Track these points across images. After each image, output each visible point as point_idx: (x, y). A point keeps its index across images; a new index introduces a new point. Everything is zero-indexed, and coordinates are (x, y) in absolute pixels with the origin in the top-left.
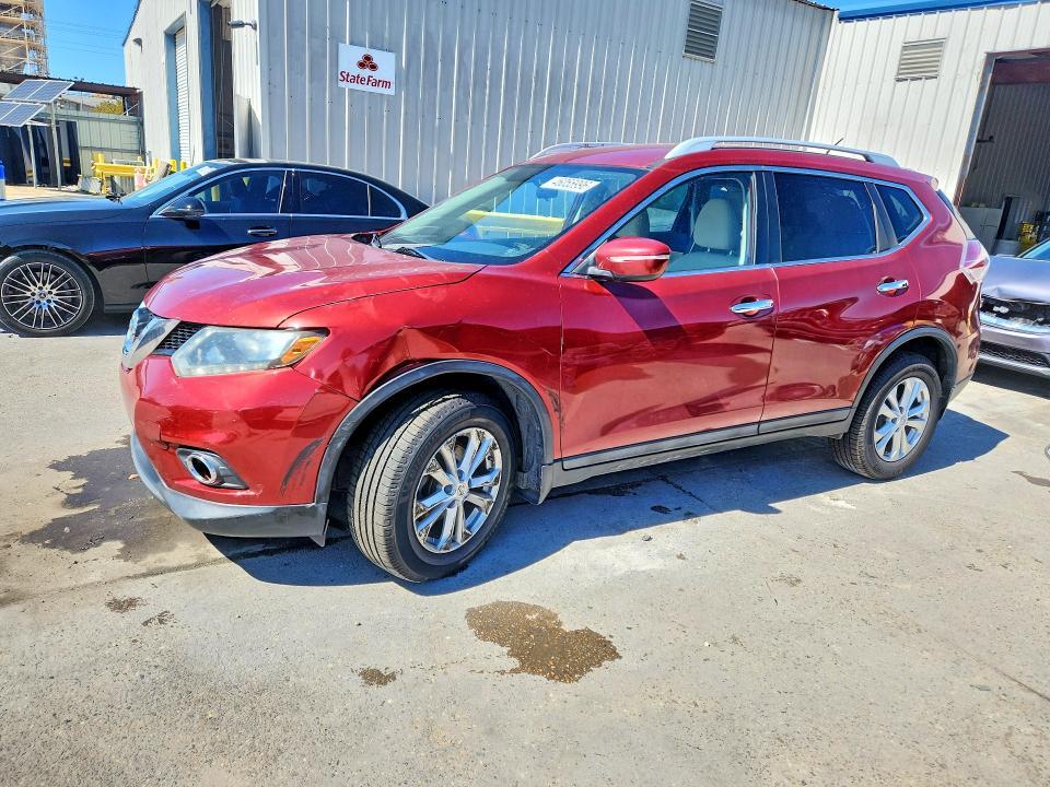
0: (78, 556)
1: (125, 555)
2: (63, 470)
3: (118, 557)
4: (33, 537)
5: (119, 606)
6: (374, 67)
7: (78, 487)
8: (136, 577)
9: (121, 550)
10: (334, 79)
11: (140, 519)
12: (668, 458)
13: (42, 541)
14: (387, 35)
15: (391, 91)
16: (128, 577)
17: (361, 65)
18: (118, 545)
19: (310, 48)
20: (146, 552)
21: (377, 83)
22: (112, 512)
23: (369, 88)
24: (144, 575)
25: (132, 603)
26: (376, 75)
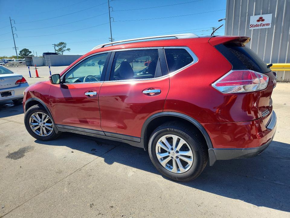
6: (263, 20)
10: (248, 28)
12: (77, 132)
14: (269, 8)
15: (270, 26)
17: (258, 21)
19: (241, 20)
21: (264, 25)
23: (261, 27)
26: (264, 23)
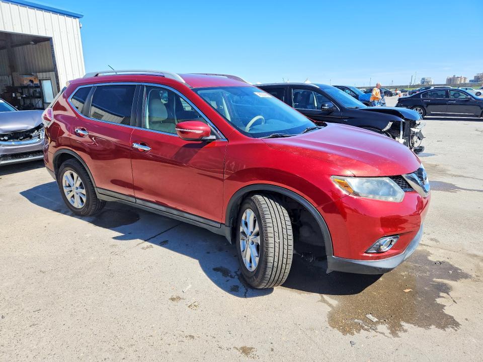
0: (447, 260)
1: (429, 254)
2: (450, 316)
3: (431, 254)
4: (466, 276)
5: (436, 241)
7: (443, 297)
8: (427, 246)
9: (429, 256)
11: (417, 265)
13: (462, 273)
16: (430, 246)
18: (430, 258)
20: (420, 251)
22: (428, 274)
24: (424, 245)
25: (432, 240)
